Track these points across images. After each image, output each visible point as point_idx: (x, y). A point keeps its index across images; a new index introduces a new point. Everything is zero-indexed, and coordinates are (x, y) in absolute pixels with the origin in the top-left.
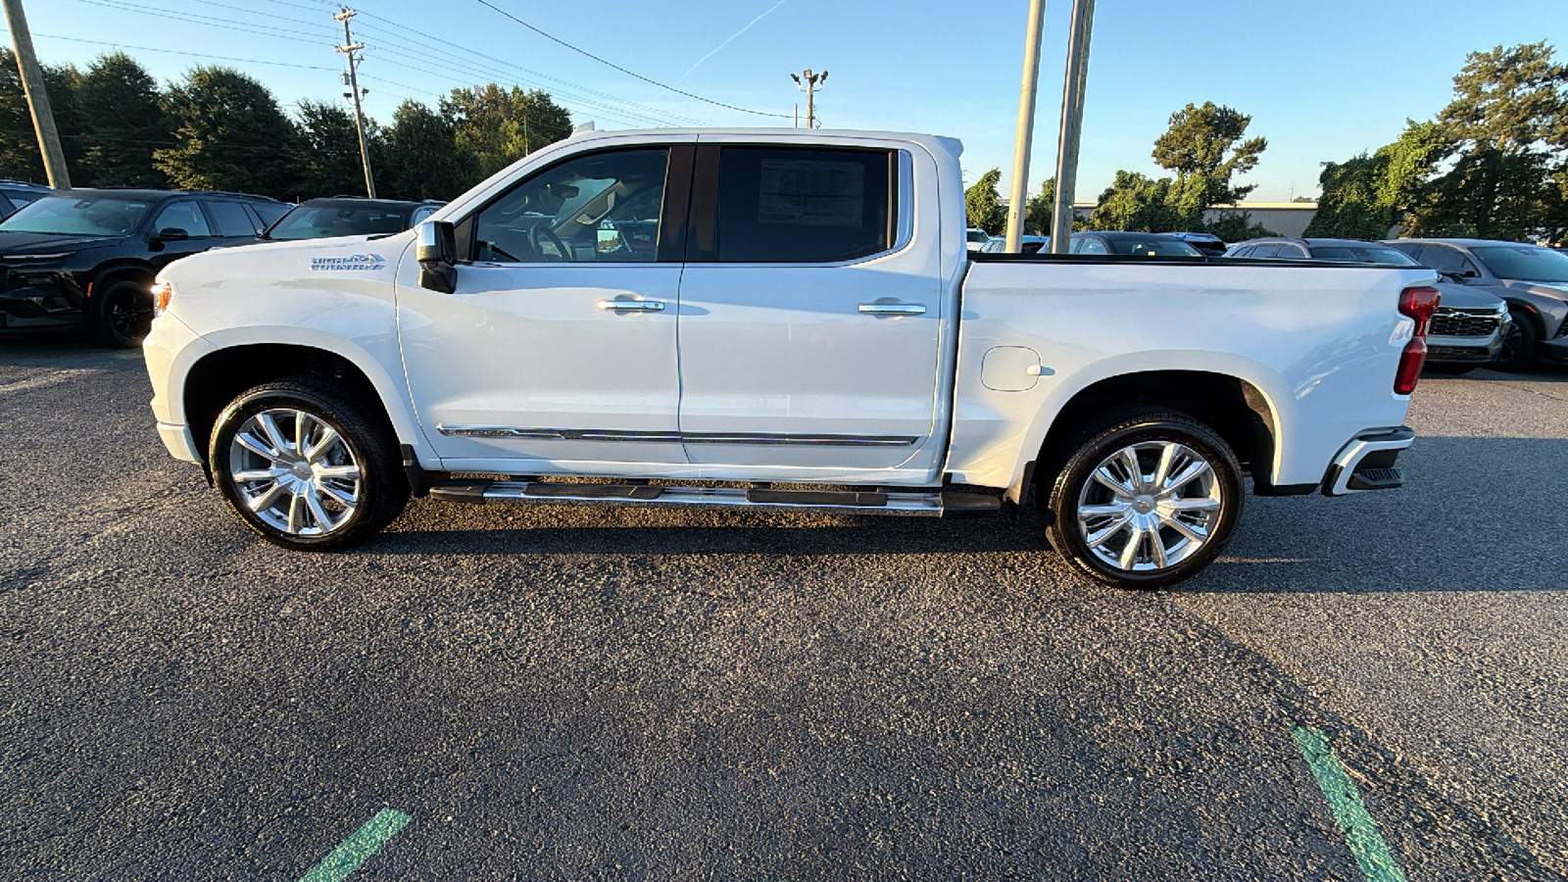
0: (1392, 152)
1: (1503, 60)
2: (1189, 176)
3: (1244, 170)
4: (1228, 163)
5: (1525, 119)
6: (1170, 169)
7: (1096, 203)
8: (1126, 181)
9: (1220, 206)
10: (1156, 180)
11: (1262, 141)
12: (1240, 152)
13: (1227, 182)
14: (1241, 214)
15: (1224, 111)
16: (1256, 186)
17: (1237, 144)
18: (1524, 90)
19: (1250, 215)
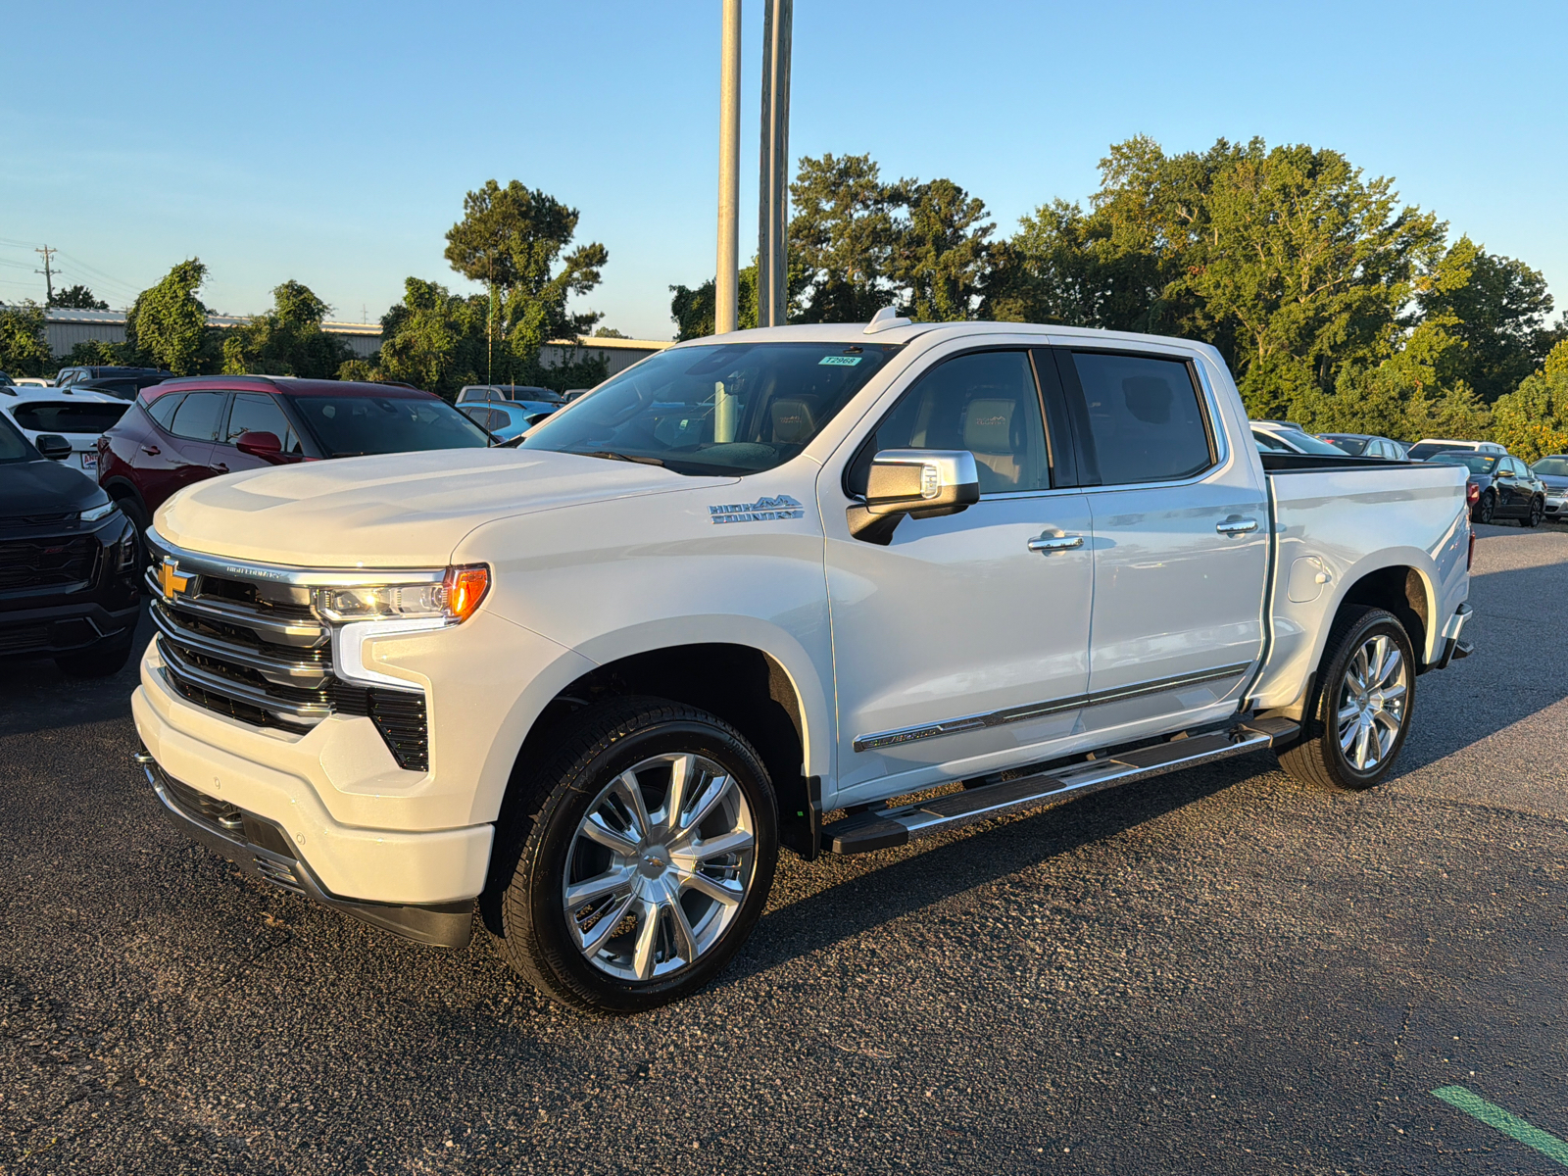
0: (751, 279)
1: (834, 172)
2: (506, 292)
3: (584, 289)
4: (561, 277)
5: (868, 249)
6: (479, 281)
7: (376, 329)
8: (423, 295)
9: (557, 342)
10: (465, 297)
11: (602, 250)
12: (574, 264)
13: (562, 306)
14: (595, 355)
15: (539, 198)
16: (602, 315)
17: (568, 250)
18: (860, 213)
19: (608, 359)
